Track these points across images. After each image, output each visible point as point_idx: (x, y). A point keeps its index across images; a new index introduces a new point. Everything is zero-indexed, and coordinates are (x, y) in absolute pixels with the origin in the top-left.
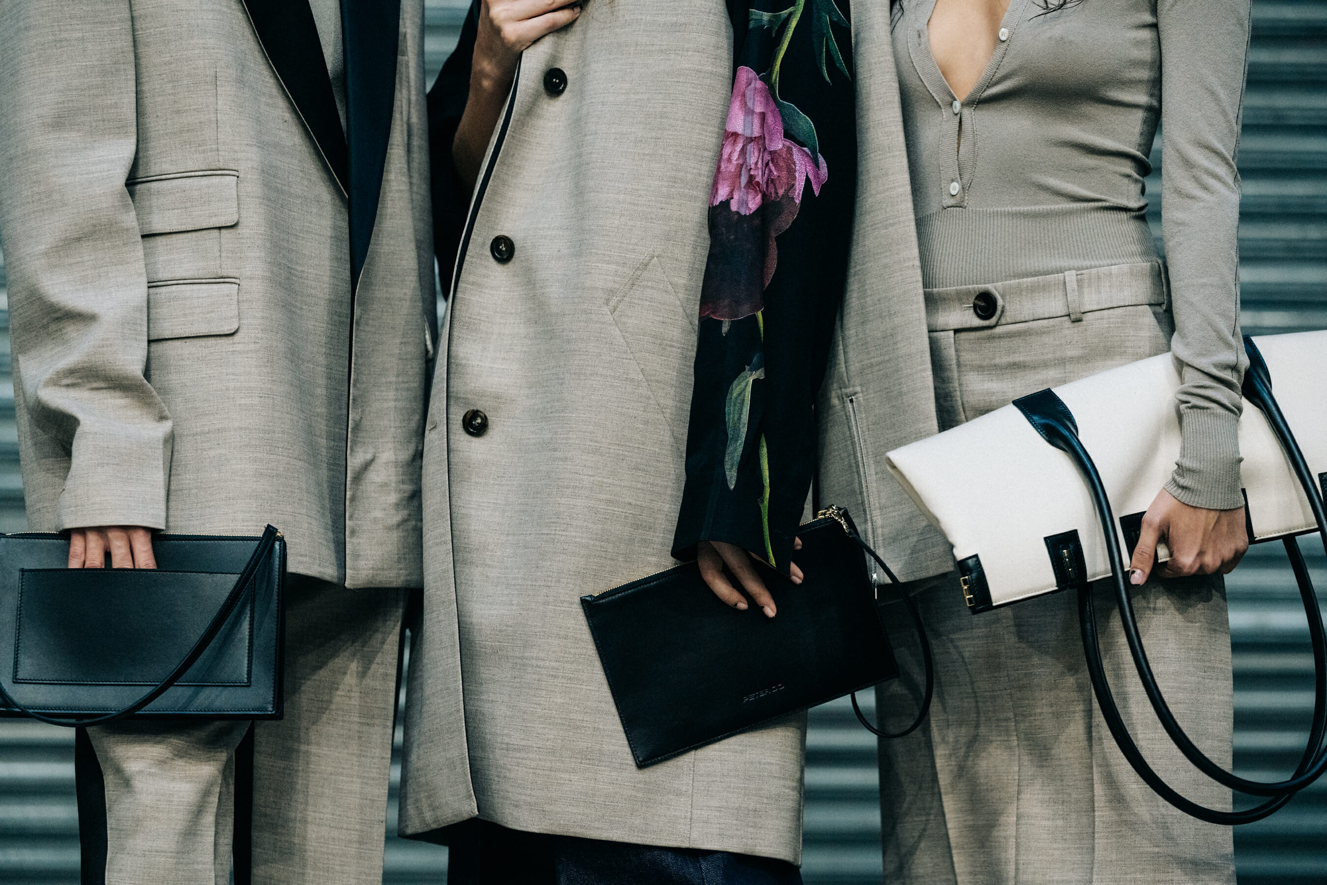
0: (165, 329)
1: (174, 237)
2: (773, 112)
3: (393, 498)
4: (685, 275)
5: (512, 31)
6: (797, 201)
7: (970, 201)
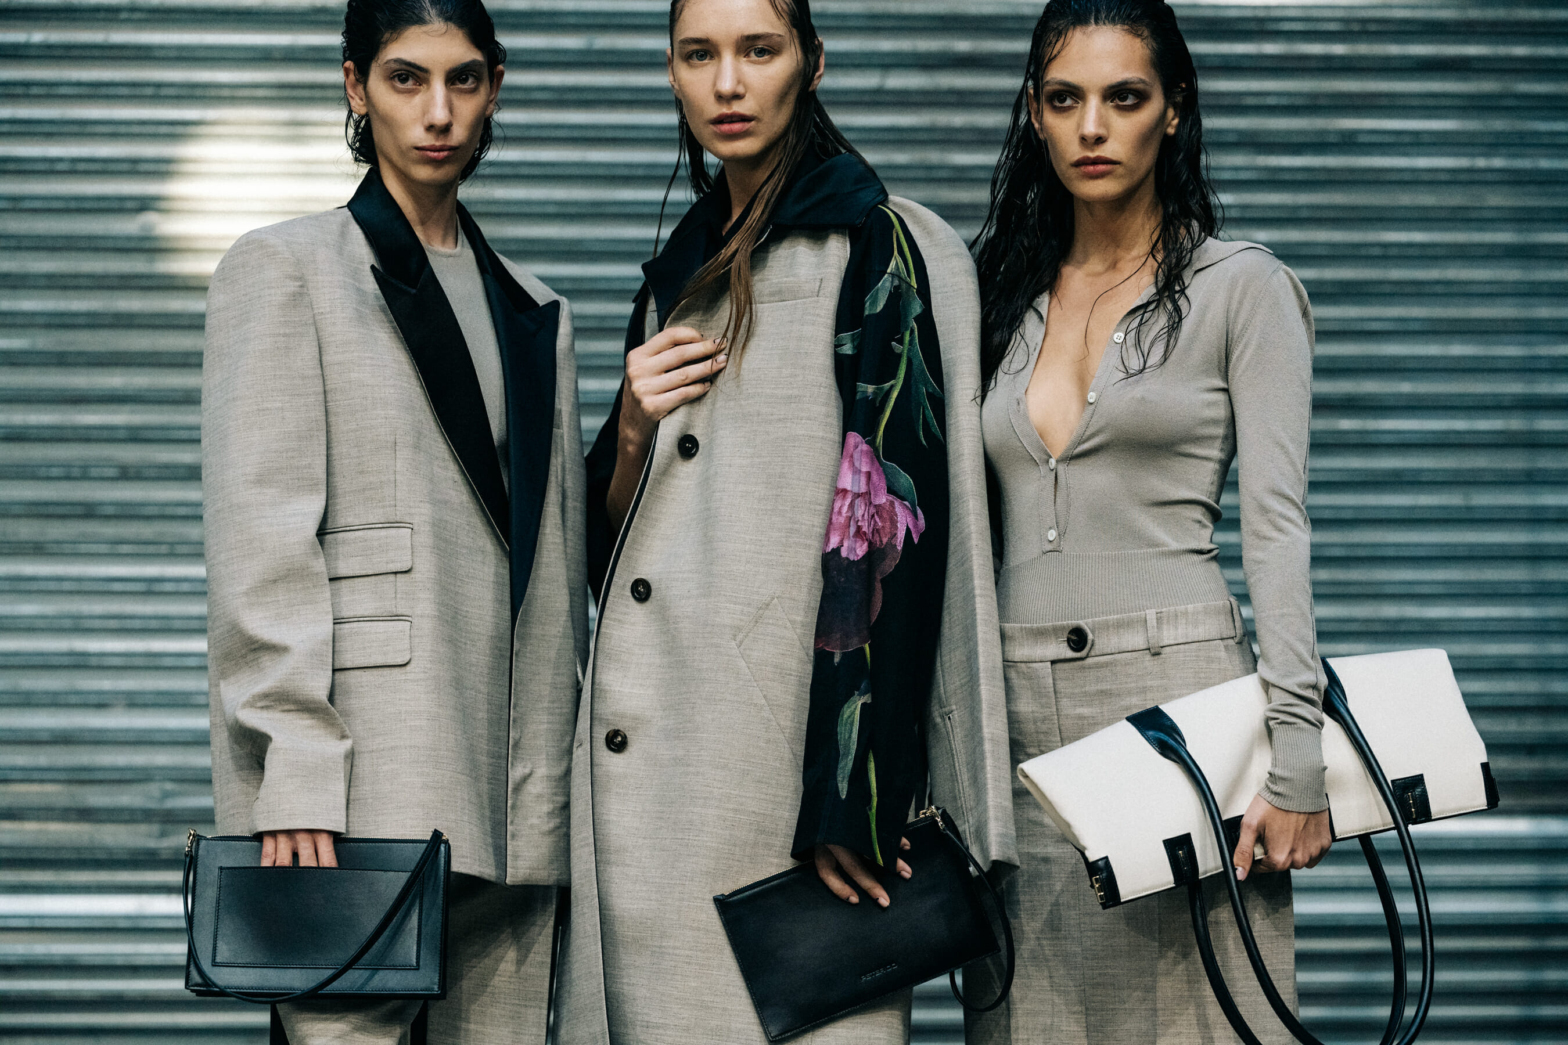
0: (347, 659)
1: (356, 580)
2: (877, 470)
3: (546, 808)
4: (802, 613)
5: (650, 403)
6: (899, 548)
7: (1065, 547)
